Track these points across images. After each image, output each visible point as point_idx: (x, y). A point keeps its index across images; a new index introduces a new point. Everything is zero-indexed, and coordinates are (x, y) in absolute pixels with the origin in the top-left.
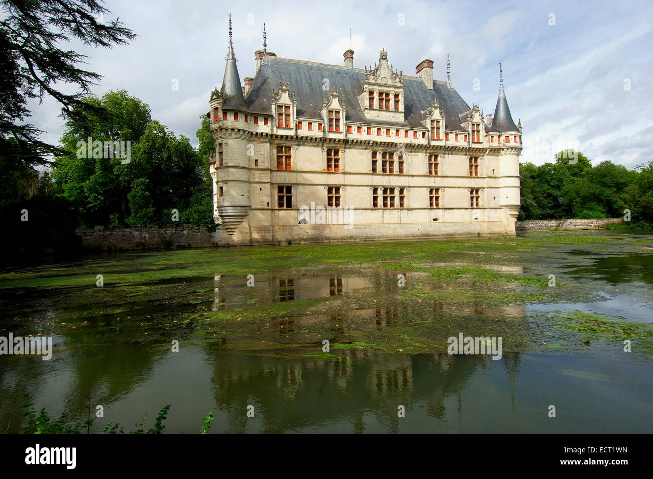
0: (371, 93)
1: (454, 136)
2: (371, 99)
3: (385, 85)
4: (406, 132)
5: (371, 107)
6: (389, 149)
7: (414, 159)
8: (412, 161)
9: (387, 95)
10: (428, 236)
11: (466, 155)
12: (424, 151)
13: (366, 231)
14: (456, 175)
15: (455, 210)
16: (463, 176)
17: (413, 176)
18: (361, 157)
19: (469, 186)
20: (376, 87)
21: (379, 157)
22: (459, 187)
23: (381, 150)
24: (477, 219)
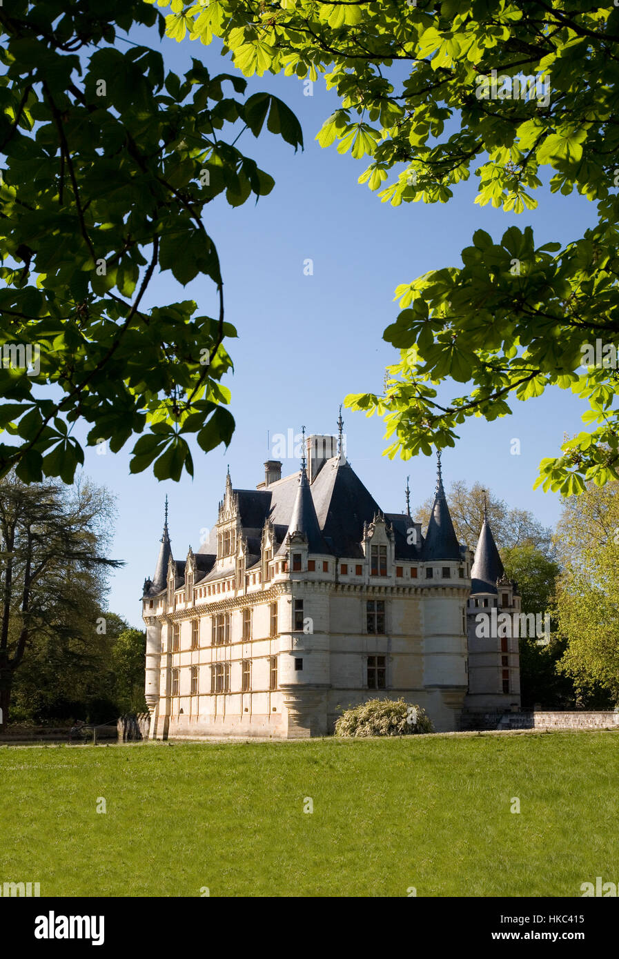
1: (253, 577)
2: (221, 544)
6: (220, 611)
8: (232, 622)
12: (238, 606)
14: (261, 637)
16: (265, 637)
17: (233, 645)
18: (207, 626)
19: (267, 653)
21: (217, 622)
22: (262, 657)
23: (215, 613)
24: (275, 709)
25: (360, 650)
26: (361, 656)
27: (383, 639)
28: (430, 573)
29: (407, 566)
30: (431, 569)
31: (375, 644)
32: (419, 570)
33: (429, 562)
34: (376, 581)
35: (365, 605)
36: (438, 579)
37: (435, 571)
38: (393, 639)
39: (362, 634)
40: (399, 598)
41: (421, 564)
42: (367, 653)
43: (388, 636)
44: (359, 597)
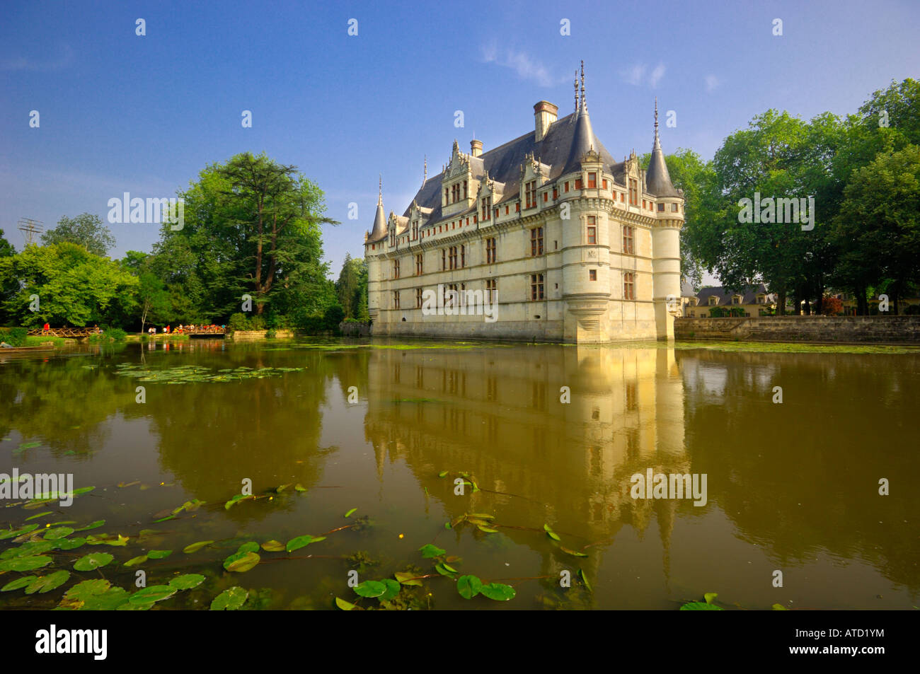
0: (447, 190)
1: (504, 209)
2: (447, 195)
3: (457, 176)
4: (461, 221)
5: (448, 205)
6: (453, 244)
7: (472, 249)
8: (470, 251)
9: (458, 185)
10: (481, 337)
11: (524, 228)
12: (479, 237)
13: (435, 328)
14: (513, 258)
15: (510, 305)
16: (520, 257)
17: (470, 268)
18: (435, 257)
19: (528, 271)
20: (450, 182)
21: (448, 253)
22: (515, 275)
23: (447, 246)
24: (538, 317)
25: (620, 267)
26: (620, 272)
27: (632, 259)
28: (661, 207)
29: (649, 198)
30: (663, 204)
31: (628, 263)
32: (654, 205)
33: (663, 199)
34: (633, 210)
35: (622, 230)
36: (668, 213)
37: (666, 205)
38: (638, 259)
39: (622, 254)
40: (640, 227)
41: (656, 199)
42: (625, 270)
43: (635, 257)
44: (620, 222)
